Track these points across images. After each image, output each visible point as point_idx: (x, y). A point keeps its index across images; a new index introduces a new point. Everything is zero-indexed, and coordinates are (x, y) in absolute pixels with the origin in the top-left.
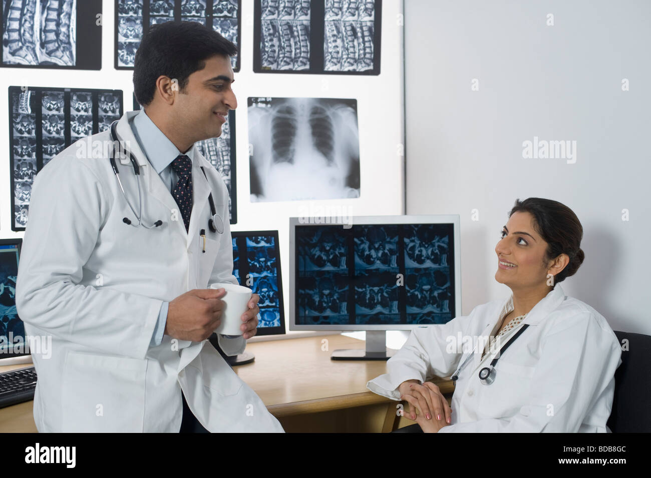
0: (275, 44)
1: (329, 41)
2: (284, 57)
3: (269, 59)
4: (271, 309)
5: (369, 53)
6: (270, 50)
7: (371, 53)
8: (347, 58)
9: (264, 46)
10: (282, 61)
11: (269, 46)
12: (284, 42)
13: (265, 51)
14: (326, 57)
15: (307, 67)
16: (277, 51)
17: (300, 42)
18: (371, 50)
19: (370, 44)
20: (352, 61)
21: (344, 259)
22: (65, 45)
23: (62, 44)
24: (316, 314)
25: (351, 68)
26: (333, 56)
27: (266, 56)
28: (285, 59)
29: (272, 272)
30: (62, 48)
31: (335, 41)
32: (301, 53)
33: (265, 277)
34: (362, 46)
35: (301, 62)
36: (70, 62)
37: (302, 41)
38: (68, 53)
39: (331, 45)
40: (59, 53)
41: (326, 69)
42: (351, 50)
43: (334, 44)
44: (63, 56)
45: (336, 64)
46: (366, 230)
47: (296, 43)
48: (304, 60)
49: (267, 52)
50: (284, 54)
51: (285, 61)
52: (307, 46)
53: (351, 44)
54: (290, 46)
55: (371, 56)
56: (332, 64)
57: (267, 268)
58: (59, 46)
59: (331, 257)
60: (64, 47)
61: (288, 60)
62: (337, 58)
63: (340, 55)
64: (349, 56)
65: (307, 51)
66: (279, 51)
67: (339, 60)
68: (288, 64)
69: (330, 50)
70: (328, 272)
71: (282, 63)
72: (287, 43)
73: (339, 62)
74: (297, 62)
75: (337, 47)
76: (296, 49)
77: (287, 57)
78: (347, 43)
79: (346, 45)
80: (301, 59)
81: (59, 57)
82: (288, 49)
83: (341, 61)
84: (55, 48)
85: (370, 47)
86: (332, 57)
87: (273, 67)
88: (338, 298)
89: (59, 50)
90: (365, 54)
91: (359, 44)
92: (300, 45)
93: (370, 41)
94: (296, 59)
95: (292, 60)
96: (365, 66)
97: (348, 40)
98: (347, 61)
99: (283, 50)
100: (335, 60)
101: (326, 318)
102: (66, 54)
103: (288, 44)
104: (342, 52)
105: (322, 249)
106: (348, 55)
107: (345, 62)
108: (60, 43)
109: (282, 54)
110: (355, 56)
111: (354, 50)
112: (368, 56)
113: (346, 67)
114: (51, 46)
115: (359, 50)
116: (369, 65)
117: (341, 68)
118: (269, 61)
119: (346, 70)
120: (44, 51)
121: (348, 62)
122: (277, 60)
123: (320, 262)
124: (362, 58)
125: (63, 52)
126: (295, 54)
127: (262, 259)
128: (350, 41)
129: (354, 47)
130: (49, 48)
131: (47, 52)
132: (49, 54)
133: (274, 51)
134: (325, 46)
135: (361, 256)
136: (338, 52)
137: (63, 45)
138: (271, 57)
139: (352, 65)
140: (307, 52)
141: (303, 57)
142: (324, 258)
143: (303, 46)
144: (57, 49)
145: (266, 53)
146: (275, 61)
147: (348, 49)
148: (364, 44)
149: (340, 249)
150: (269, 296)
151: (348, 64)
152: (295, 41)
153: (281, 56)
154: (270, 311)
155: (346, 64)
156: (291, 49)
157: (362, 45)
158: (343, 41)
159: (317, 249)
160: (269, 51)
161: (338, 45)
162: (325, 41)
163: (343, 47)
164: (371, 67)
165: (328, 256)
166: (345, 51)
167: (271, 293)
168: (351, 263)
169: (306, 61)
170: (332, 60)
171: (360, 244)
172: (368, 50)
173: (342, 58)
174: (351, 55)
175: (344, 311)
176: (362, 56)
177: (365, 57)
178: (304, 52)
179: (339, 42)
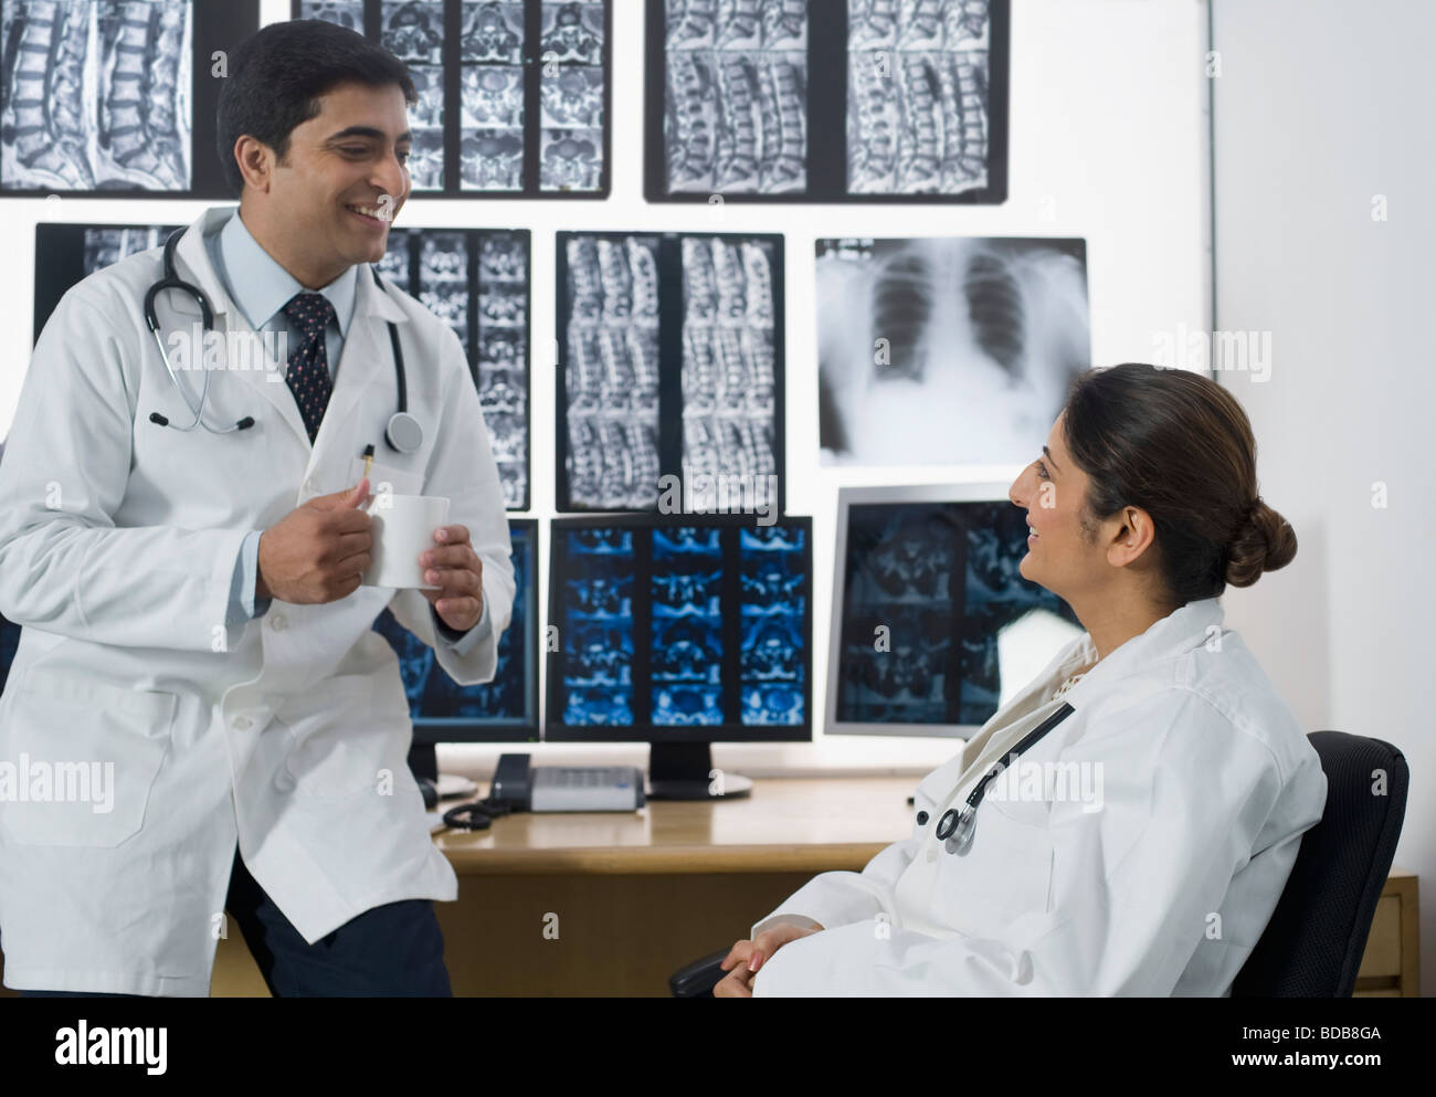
0: (706, 121)
1: (862, 108)
2: (732, 158)
3: (690, 163)
4: (785, 687)
5: (974, 142)
6: (693, 136)
7: (981, 142)
8: (914, 157)
9: (676, 126)
10: (726, 167)
11: (689, 126)
12: (731, 114)
13: (677, 141)
14: (854, 154)
15: (800, 184)
16: (712, 138)
17: (777, 113)
18: (981, 134)
19: (978, 116)
20: (927, 165)
21: (944, 579)
22: (164, 139)
23: (154, 136)
24: (879, 699)
25: (925, 186)
26: (874, 152)
27: (680, 155)
28: (736, 162)
29: (794, 605)
30: (155, 147)
31: (878, 109)
32: (780, 145)
33: (778, 616)
34: (954, 123)
35: (782, 169)
36: (178, 181)
37: (785, 109)
38: (171, 158)
39: (868, 121)
40: (148, 159)
41: (853, 189)
42: (925, 133)
43: (875, 118)
44: (157, 167)
45: (881, 175)
46: (994, 514)
47: (766, 117)
48: (792, 165)
49: (684, 143)
50: (734, 147)
51: (736, 169)
52: (798, 124)
53: (923, 117)
54: (750, 124)
55: (980, 151)
56: (870, 174)
57: (782, 597)
58: (148, 142)
59: (918, 573)
60: (160, 144)
61: (745, 165)
62: (884, 158)
63: (892, 148)
64: (920, 151)
65: (797, 137)
66: (718, 140)
67: (889, 162)
68: (745, 175)
69: (864, 135)
70: (910, 607)
71: (729, 174)
72: (741, 117)
73: (890, 168)
74: (770, 168)
75: (884, 125)
76: (766, 133)
77: (743, 157)
78: (913, 114)
79: (910, 119)
80: (781, 161)
81: (150, 169)
82: (742, 133)
83: (896, 164)
84: (137, 146)
85: (979, 125)
86: (870, 156)
87: (702, 184)
88: (927, 666)
89: (149, 150)
90: (963, 145)
91: (947, 117)
92: (779, 123)
93: (977, 108)
94: (767, 163)
95: (756, 166)
96: (965, 180)
97: (915, 107)
98: (912, 166)
99: (730, 137)
100: (878, 164)
101: (901, 708)
102: (166, 160)
103: (745, 120)
104: (899, 140)
105: (902, 556)
106: (916, 146)
107: (907, 167)
108: (149, 134)
109: (726, 147)
110: (934, 149)
111: (933, 134)
112: (972, 149)
113: (911, 182)
114: (128, 143)
115: (947, 133)
116: (974, 175)
117: (896, 184)
118: (690, 169)
119: (910, 189)
120: (109, 154)
121: (917, 169)
122: (714, 165)
123: (894, 585)
124: (956, 157)
125: (158, 155)
126: (765, 148)
127: (774, 577)
128: (920, 109)
129: (932, 125)
130: (123, 146)
131: (118, 156)
132: (122, 161)
133: (704, 141)
134: (850, 123)
135: (982, 572)
136: (887, 141)
137: (159, 139)
138: (696, 157)
139: (928, 175)
140: (799, 142)
141: (789, 157)
142: (904, 575)
143: (787, 125)
144: (144, 148)
145: (681, 147)
146: (708, 168)
147: (914, 132)
148: (961, 115)
149: (937, 557)
150: (782, 657)
151: (916, 175)
152: (765, 109)
153: (724, 153)
154: (782, 692)
155: (911, 174)
156: (752, 134)
157: (956, 118)
158: (901, 108)
159: (890, 555)
160: (690, 141)
161: (888, 121)
162: (851, 109)
163: (902, 124)
164: (982, 182)
165: (911, 570)
166: (907, 137)
167: (788, 652)
168: (958, 586)
169: (798, 168)
170: (871, 163)
171: (980, 546)
172: (972, 134)
173: (898, 156)
174: (925, 149)
175: (938, 696)
176: (956, 150)
177: (963, 154)
178: (790, 141)
179: (890, 111)
